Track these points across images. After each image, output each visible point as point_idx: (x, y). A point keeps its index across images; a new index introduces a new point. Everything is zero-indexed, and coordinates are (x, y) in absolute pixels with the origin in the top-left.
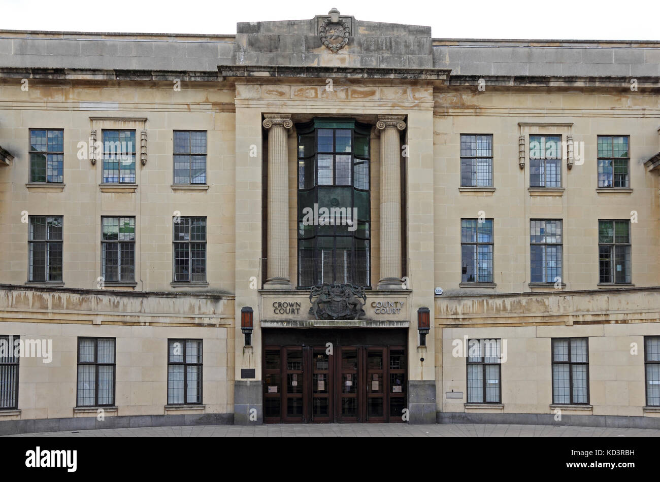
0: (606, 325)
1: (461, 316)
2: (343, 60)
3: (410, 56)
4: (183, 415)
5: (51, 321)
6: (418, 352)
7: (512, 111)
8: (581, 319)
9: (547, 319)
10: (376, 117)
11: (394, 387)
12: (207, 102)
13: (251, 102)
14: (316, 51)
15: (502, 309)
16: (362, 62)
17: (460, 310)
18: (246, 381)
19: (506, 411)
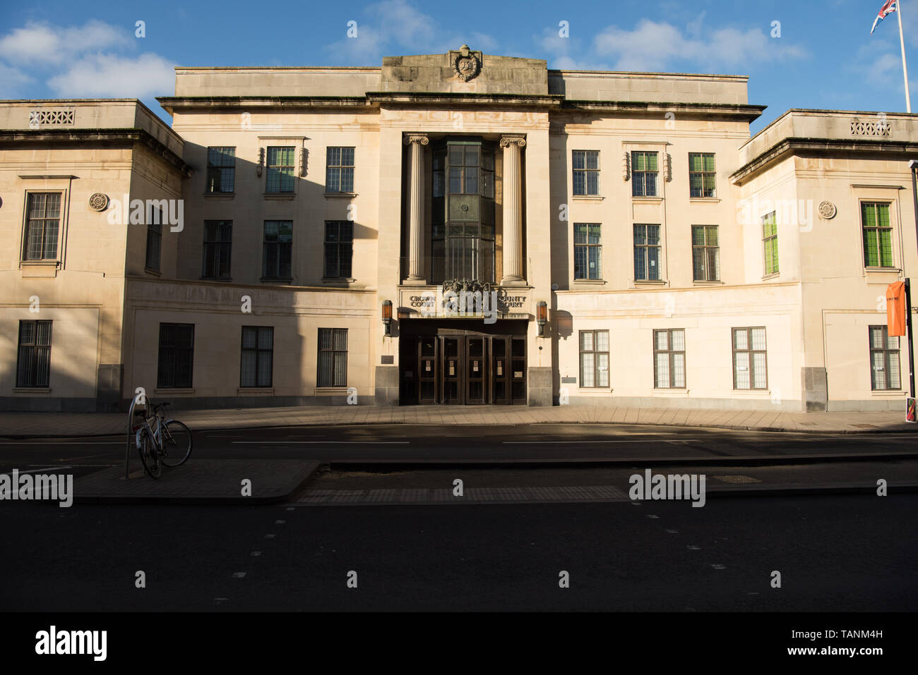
0: (699, 318)
2: (472, 88)
3: (529, 85)
4: (331, 397)
5: (220, 312)
6: (537, 341)
7: (616, 131)
8: (678, 312)
9: (649, 312)
10: (500, 136)
11: (516, 373)
12: (356, 123)
13: (393, 123)
14: (449, 80)
16: (488, 89)
18: (386, 367)
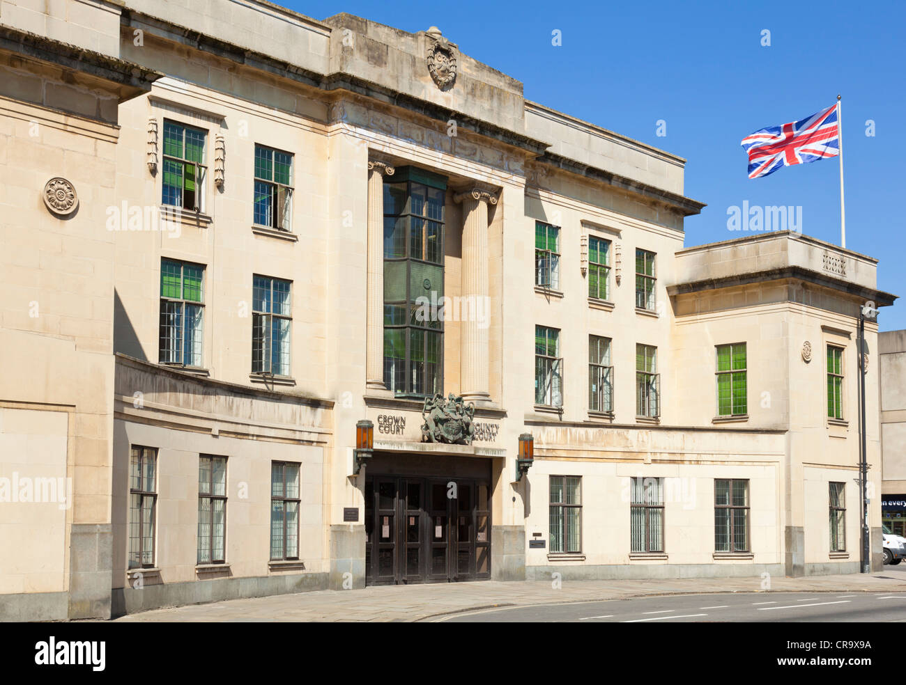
0: (681, 466)
1: (544, 446)
4: (285, 576)
5: (181, 427)
6: (510, 489)
8: (658, 457)
9: (627, 454)
11: (479, 534)
13: (358, 130)
14: (422, 81)
15: (584, 440)
17: (544, 439)
18: (349, 526)
19: (587, 562)
